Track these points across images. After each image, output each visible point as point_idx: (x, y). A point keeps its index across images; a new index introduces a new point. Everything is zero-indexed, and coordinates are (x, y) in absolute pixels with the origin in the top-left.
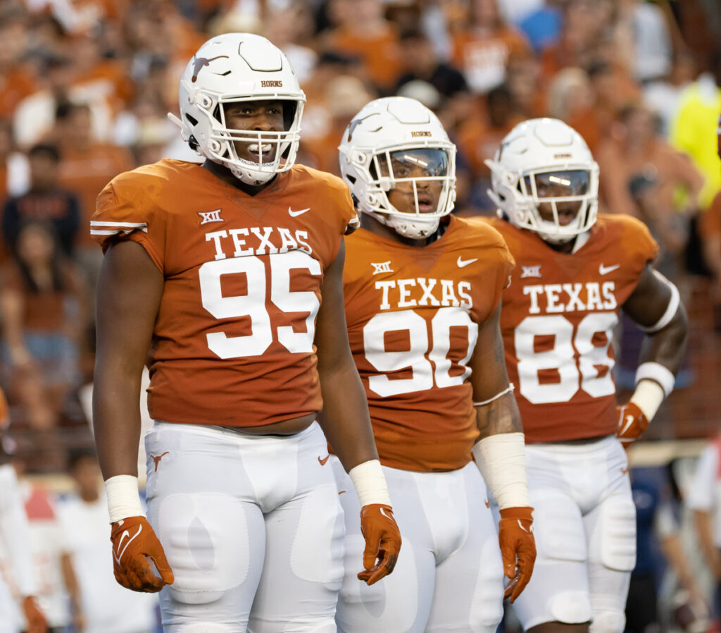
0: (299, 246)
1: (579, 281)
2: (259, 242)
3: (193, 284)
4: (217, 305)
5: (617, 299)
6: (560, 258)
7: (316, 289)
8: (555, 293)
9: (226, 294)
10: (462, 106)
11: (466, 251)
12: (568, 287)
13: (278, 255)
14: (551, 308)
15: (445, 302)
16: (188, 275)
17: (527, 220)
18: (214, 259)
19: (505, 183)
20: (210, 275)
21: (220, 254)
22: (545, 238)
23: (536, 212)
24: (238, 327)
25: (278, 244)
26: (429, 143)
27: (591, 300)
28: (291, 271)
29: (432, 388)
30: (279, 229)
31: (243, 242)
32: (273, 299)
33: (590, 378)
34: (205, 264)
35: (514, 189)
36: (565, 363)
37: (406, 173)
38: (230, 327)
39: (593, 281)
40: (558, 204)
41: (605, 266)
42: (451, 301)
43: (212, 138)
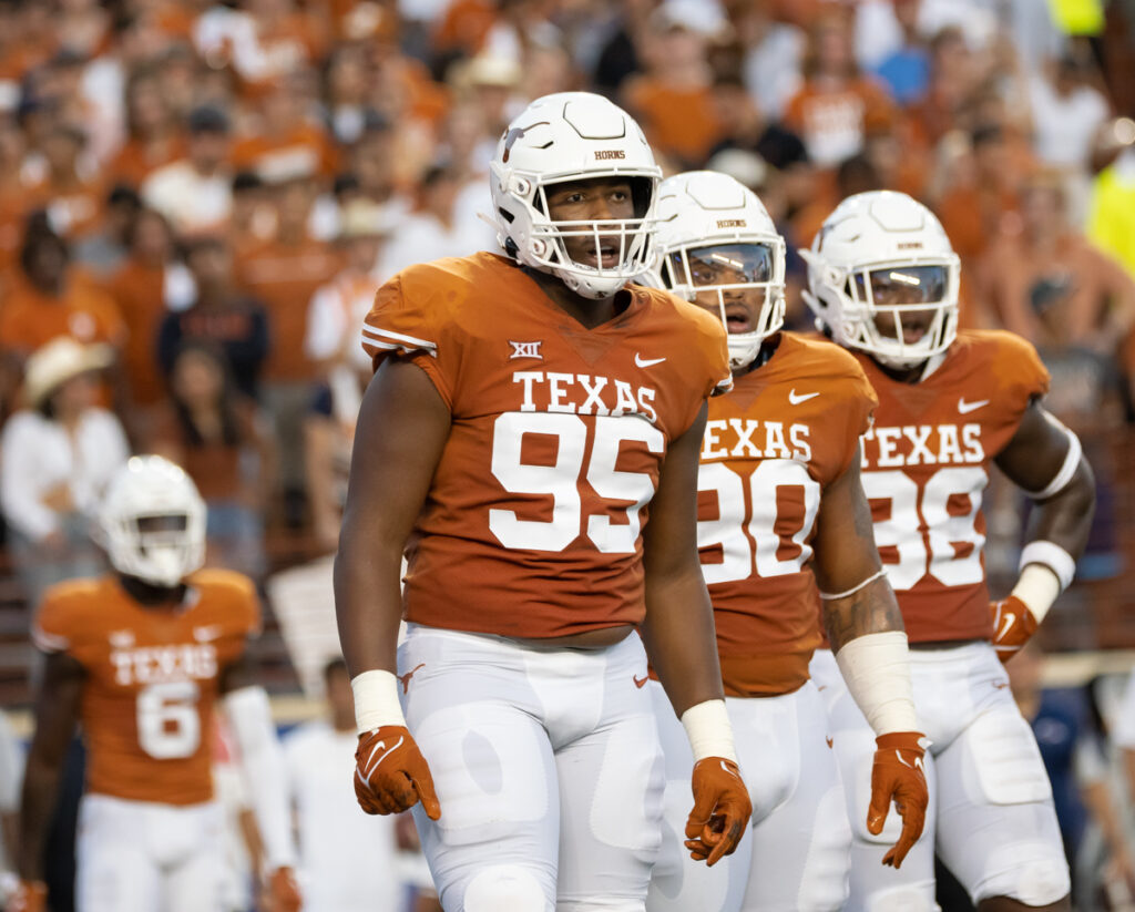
0: (640, 410)
1: (926, 423)
2: (586, 395)
3: (484, 437)
4: (511, 473)
5: (985, 448)
6: (900, 391)
7: (651, 470)
8: (890, 439)
9: (526, 459)
10: (798, 183)
11: (802, 382)
12: (910, 431)
13: (609, 418)
14: (884, 461)
15: (770, 452)
16: (479, 423)
17: (858, 336)
18: (518, 410)
19: (827, 282)
20: (510, 429)
21: (528, 404)
22: (883, 361)
23: (872, 325)
24: (536, 508)
25: (611, 402)
26: (741, 235)
27: (945, 449)
28: (622, 443)
29: (750, 577)
30: (617, 383)
31: (563, 393)
32: (589, 477)
33: (943, 560)
34: (505, 415)
35: (840, 291)
36: (907, 537)
37: (712, 278)
38: (524, 507)
39: (948, 422)
40: (903, 315)
41: (967, 401)
42: (778, 451)
43: (534, 237)
